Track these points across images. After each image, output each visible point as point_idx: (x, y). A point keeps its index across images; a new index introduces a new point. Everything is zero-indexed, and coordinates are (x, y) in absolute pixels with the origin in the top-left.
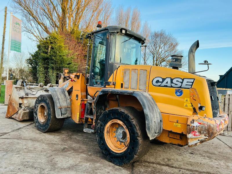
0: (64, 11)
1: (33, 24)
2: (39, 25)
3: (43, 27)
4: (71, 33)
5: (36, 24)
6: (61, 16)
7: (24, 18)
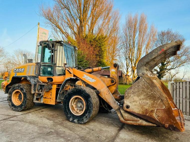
0: (81, 22)
1: (59, 34)
2: (63, 34)
3: (66, 35)
4: (85, 37)
5: (61, 34)
6: (79, 25)
7: (53, 30)
